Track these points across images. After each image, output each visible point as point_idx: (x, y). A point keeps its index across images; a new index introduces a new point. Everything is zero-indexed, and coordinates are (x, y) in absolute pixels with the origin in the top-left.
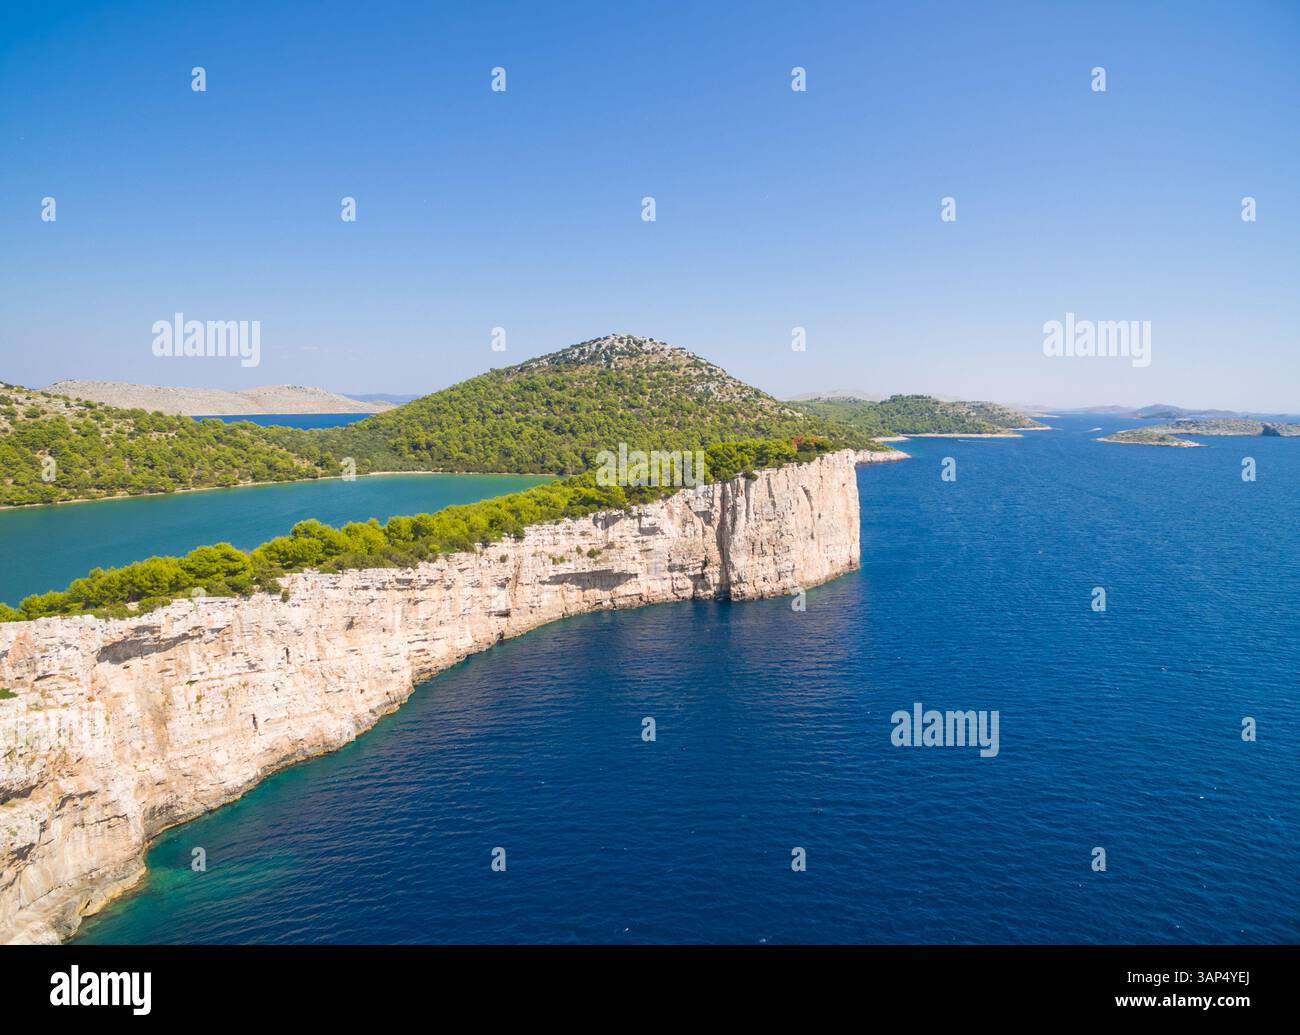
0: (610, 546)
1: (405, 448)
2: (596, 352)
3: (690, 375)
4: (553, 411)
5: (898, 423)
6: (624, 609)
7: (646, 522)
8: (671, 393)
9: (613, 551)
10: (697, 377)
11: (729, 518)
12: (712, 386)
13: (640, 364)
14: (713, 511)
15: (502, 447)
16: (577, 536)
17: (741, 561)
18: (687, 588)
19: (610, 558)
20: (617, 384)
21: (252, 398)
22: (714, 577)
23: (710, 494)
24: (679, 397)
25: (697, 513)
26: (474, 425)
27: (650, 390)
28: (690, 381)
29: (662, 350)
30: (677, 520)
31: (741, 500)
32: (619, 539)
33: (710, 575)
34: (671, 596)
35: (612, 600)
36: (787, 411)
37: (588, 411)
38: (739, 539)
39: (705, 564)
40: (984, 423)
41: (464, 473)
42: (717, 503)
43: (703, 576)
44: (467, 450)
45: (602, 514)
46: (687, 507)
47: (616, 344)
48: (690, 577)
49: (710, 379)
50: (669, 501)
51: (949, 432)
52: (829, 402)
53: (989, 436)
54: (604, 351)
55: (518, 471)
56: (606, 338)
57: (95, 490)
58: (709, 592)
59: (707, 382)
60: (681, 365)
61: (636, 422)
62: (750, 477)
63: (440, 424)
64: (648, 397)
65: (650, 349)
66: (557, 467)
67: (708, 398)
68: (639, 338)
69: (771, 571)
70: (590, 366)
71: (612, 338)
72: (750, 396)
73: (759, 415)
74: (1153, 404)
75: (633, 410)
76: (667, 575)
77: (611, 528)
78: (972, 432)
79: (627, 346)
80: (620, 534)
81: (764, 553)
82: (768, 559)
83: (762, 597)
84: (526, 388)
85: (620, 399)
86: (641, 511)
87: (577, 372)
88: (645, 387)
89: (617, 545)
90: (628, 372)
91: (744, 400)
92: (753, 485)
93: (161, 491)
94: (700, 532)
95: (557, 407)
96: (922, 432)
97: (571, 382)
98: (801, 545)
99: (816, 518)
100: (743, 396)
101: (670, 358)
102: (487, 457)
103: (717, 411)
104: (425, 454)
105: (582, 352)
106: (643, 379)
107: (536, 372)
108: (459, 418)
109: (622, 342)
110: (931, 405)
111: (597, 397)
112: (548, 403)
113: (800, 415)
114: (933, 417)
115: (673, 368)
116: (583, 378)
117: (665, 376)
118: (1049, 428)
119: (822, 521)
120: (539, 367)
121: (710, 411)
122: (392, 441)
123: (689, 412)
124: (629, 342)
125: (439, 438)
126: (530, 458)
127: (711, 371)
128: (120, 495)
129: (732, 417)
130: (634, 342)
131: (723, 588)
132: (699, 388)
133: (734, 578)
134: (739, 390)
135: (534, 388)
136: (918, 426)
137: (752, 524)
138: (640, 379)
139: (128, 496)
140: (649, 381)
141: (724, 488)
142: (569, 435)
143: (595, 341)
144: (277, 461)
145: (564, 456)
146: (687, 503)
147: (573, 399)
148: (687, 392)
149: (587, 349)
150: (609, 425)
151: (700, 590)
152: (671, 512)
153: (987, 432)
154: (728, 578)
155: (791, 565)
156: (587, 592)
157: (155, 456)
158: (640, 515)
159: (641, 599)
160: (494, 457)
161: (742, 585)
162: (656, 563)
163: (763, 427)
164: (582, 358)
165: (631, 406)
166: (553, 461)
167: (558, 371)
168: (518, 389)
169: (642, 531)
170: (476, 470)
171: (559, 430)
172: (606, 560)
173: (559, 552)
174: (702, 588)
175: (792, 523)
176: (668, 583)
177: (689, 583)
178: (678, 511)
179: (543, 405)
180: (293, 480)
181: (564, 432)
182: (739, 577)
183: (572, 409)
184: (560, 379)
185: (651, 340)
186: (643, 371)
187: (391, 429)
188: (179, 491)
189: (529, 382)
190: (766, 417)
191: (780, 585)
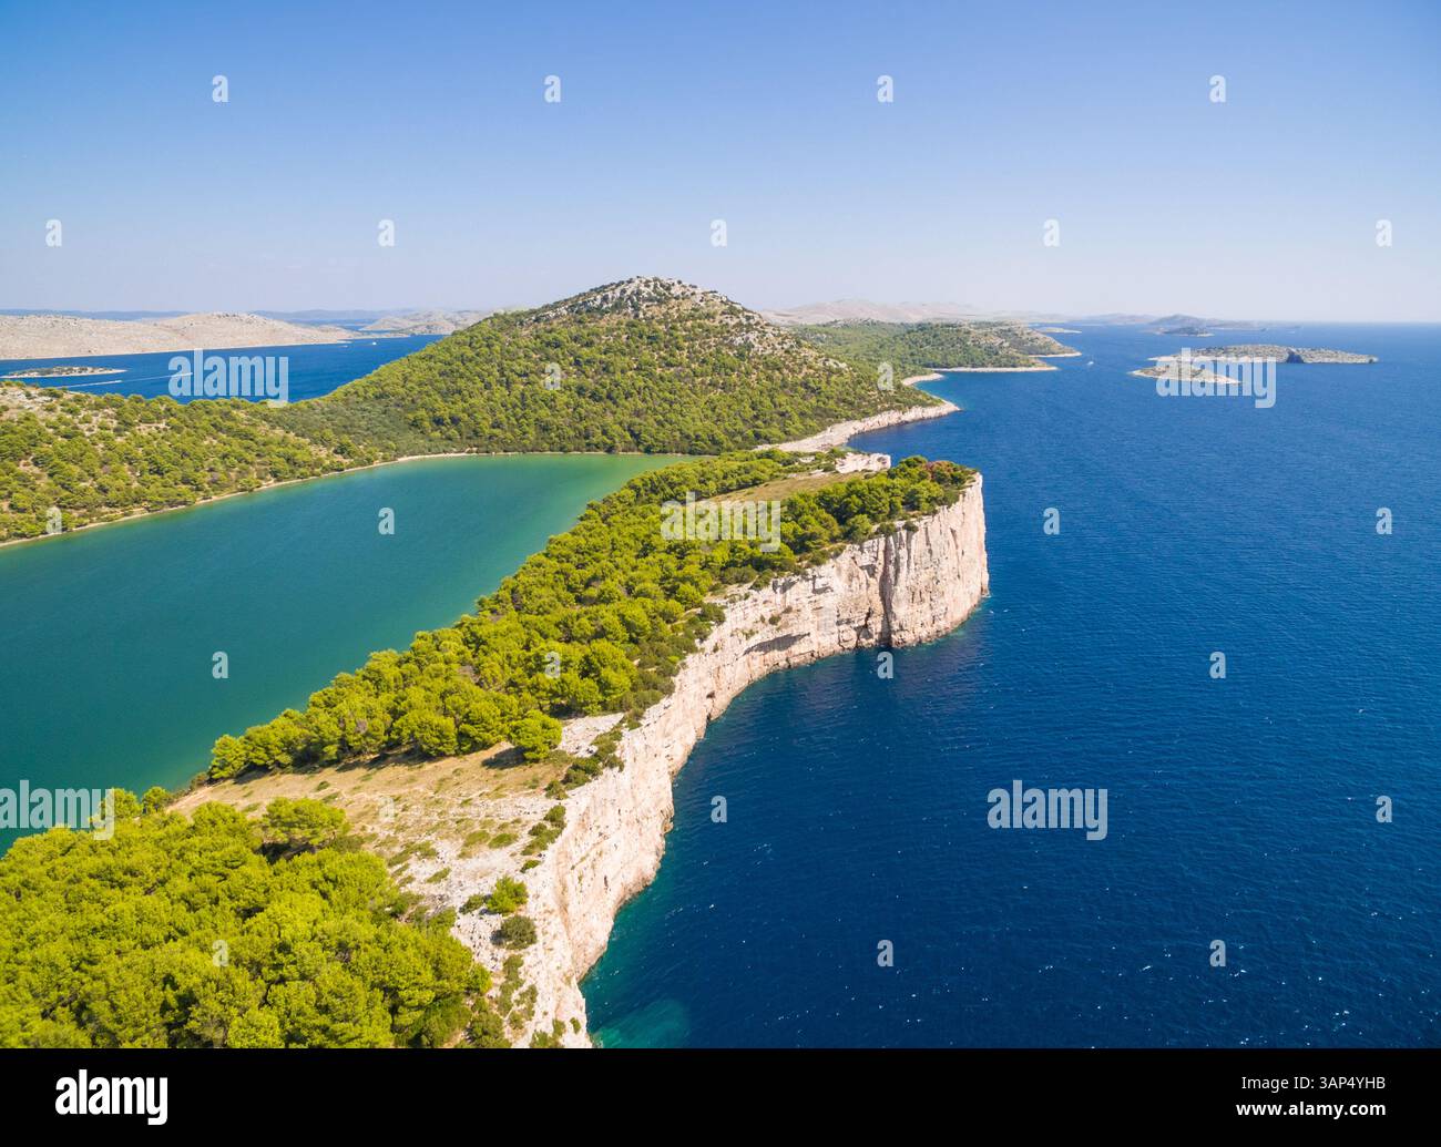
0: (788, 610)
1: (426, 424)
2: (621, 299)
3: (727, 324)
4: (584, 372)
5: (929, 356)
6: (798, 667)
7: (819, 583)
8: (710, 347)
9: (791, 615)
10: (734, 326)
11: (892, 569)
12: (752, 336)
13: (670, 311)
14: (876, 564)
15: (537, 420)
16: (761, 606)
17: (901, 610)
18: (851, 637)
19: (790, 622)
20: (649, 337)
21: (176, 331)
22: (876, 626)
23: (875, 549)
24: (718, 351)
25: (861, 568)
26: (500, 393)
27: (687, 344)
28: (728, 332)
29: (693, 294)
30: (845, 575)
31: (903, 552)
32: (795, 602)
33: (873, 626)
34: (838, 648)
35: (787, 660)
36: (831, 363)
37: (623, 372)
38: (901, 591)
39: (869, 615)
40: (1018, 355)
41: (502, 453)
42: (881, 556)
43: (866, 626)
44: (497, 425)
45: (781, 581)
46: (852, 562)
47: (642, 288)
48: (855, 629)
49: (749, 328)
50: (838, 560)
51: (983, 365)
52: (846, 326)
53: (1024, 369)
54: (630, 298)
55: (561, 449)
56: (630, 281)
57: (107, 509)
58: (873, 641)
59: (747, 332)
60: (715, 313)
61: (678, 384)
62: (911, 529)
63: (460, 392)
64: (685, 353)
65: (679, 293)
66: (605, 444)
67: (749, 350)
68: (666, 281)
69: (928, 617)
70: (615, 316)
71: (637, 281)
72: (792, 346)
73: (805, 370)
74: (1172, 315)
75: (672, 369)
76: (836, 629)
77: (788, 592)
78: (1006, 366)
79: (654, 291)
80: (797, 597)
81: (922, 600)
82: (926, 605)
83: (920, 642)
84: (548, 344)
85: (656, 356)
86: (815, 573)
87: (602, 323)
88: (680, 340)
89: (794, 608)
90: (660, 322)
91: (787, 352)
92: (914, 536)
93: (181, 503)
94: (864, 586)
95: (588, 368)
96: (955, 366)
97: (597, 335)
98: (951, 586)
99: (960, 554)
100: (785, 346)
101: (702, 304)
102: (524, 433)
103: (761, 367)
104: (453, 432)
105: (605, 299)
106: (677, 330)
107: (555, 322)
108: (481, 385)
109: (648, 286)
110: (961, 335)
111: (631, 354)
112: (577, 363)
113: (843, 365)
114: (966, 349)
115: (708, 316)
116: (610, 331)
117: (700, 326)
118: (1078, 354)
119: (964, 557)
120: (556, 317)
121: (754, 367)
122: (411, 416)
123: (733, 370)
124: (655, 286)
125: (463, 412)
126: (572, 433)
127: (748, 318)
128: (138, 513)
129: (777, 372)
130: (661, 285)
131: (884, 636)
132: (739, 340)
133: (896, 627)
134: (780, 339)
135: (558, 345)
136: (950, 359)
137: (913, 573)
138: (673, 331)
139: (147, 514)
140: (684, 333)
141: (886, 541)
142: (610, 403)
143: (618, 285)
144: (295, 455)
145: (611, 433)
146: (853, 558)
147: (603, 357)
148: (726, 345)
149: (610, 294)
150: (651, 390)
151: (863, 640)
152: (839, 569)
153: (1021, 365)
154: (889, 626)
155: (943, 608)
156: (767, 656)
157: (160, 460)
158: (814, 577)
159: (812, 655)
160: (532, 433)
161: (902, 633)
162: (826, 620)
163: (812, 385)
164: (605, 306)
165: (669, 365)
166: (598, 438)
167: (580, 322)
168: (539, 345)
169: (815, 591)
170: (515, 450)
171: (595, 397)
172: (786, 625)
173: (749, 625)
174: (865, 637)
175: (947, 566)
176: (835, 637)
177: (854, 634)
178: (845, 567)
179: (571, 364)
180: (319, 475)
181: (601, 399)
182: (901, 626)
183: (604, 369)
184: (585, 332)
185: (680, 282)
186: (674, 321)
187: (403, 399)
188: (200, 502)
189: (551, 337)
190: (812, 371)
191: (935, 628)
